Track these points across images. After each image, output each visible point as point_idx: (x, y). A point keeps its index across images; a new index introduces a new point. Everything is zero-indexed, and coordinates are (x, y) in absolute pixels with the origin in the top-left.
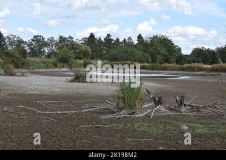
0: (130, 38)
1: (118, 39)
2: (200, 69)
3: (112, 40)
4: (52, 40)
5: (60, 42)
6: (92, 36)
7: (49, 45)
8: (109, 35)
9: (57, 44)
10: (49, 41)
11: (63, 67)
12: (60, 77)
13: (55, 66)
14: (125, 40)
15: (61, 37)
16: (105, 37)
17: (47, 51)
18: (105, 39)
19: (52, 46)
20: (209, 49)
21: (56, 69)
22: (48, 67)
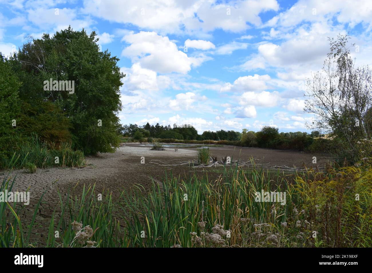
0: (169, 126)
1: (162, 126)
2: (212, 143)
3: (159, 126)
4: (126, 126)
5: (130, 127)
6: (148, 124)
7: (124, 129)
8: (158, 124)
9: (128, 129)
10: (125, 127)
11: (137, 142)
12: (132, 147)
13: (133, 141)
14: (166, 126)
15: (131, 125)
16: (156, 125)
17: (123, 133)
18: (156, 126)
19: (126, 130)
20: (213, 132)
21: (133, 143)
22: (129, 142)
